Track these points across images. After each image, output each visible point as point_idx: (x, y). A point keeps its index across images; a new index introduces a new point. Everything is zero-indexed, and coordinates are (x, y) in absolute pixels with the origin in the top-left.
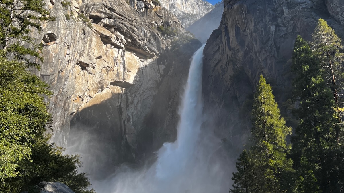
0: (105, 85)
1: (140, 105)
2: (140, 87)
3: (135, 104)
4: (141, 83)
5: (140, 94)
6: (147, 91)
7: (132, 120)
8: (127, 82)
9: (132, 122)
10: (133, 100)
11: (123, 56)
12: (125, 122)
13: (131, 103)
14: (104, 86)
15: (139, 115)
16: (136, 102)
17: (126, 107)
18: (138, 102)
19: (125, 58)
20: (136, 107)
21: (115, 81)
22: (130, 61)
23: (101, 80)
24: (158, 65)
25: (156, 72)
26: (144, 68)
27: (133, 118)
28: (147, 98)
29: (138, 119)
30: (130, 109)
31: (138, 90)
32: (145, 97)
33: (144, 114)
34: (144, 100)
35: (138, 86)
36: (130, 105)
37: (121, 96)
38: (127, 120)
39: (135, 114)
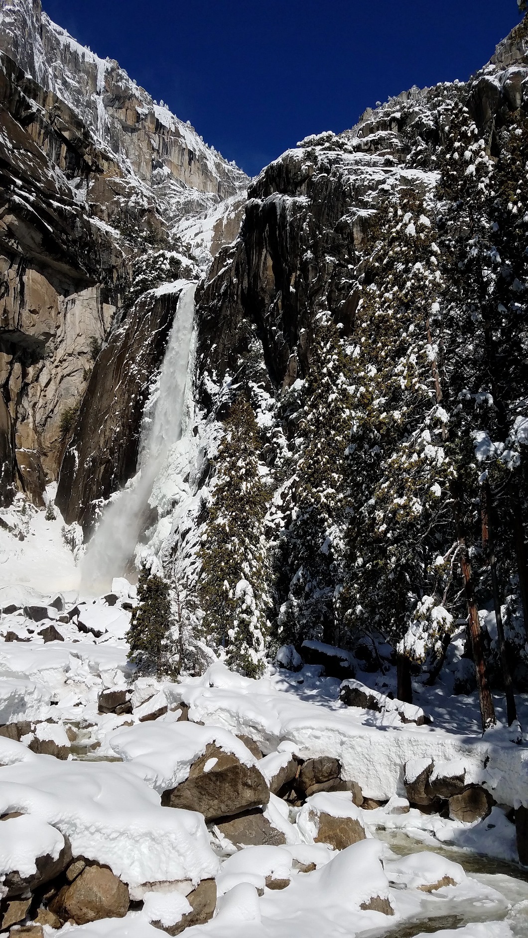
2: (56, 348)
3: (43, 385)
4: (59, 339)
5: (56, 363)
6: (71, 358)
7: (31, 419)
8: (27, 333)
9: (31, 425)
10: (38, 377)
11: (21, 273)
13: (32, 382)
15: (50, 410)
17: (21, 390)
18: (50, 380)
19: (25, 278)
20: (45, 391)
22: (35, 287)
24: (102, 304)
25: (95, 318)
26: (69, 306)
27: (34, 416)
28: (70, 374)
29: (46, 418)
30: (30, 395)
31: (51, 354)
32: (66, 372)
33: (60, 410)
34: (63, 377)
35: (52, 346)
36: (31, 386)
37: (10, 365)
38: (20, 419)
39: (39, 406)
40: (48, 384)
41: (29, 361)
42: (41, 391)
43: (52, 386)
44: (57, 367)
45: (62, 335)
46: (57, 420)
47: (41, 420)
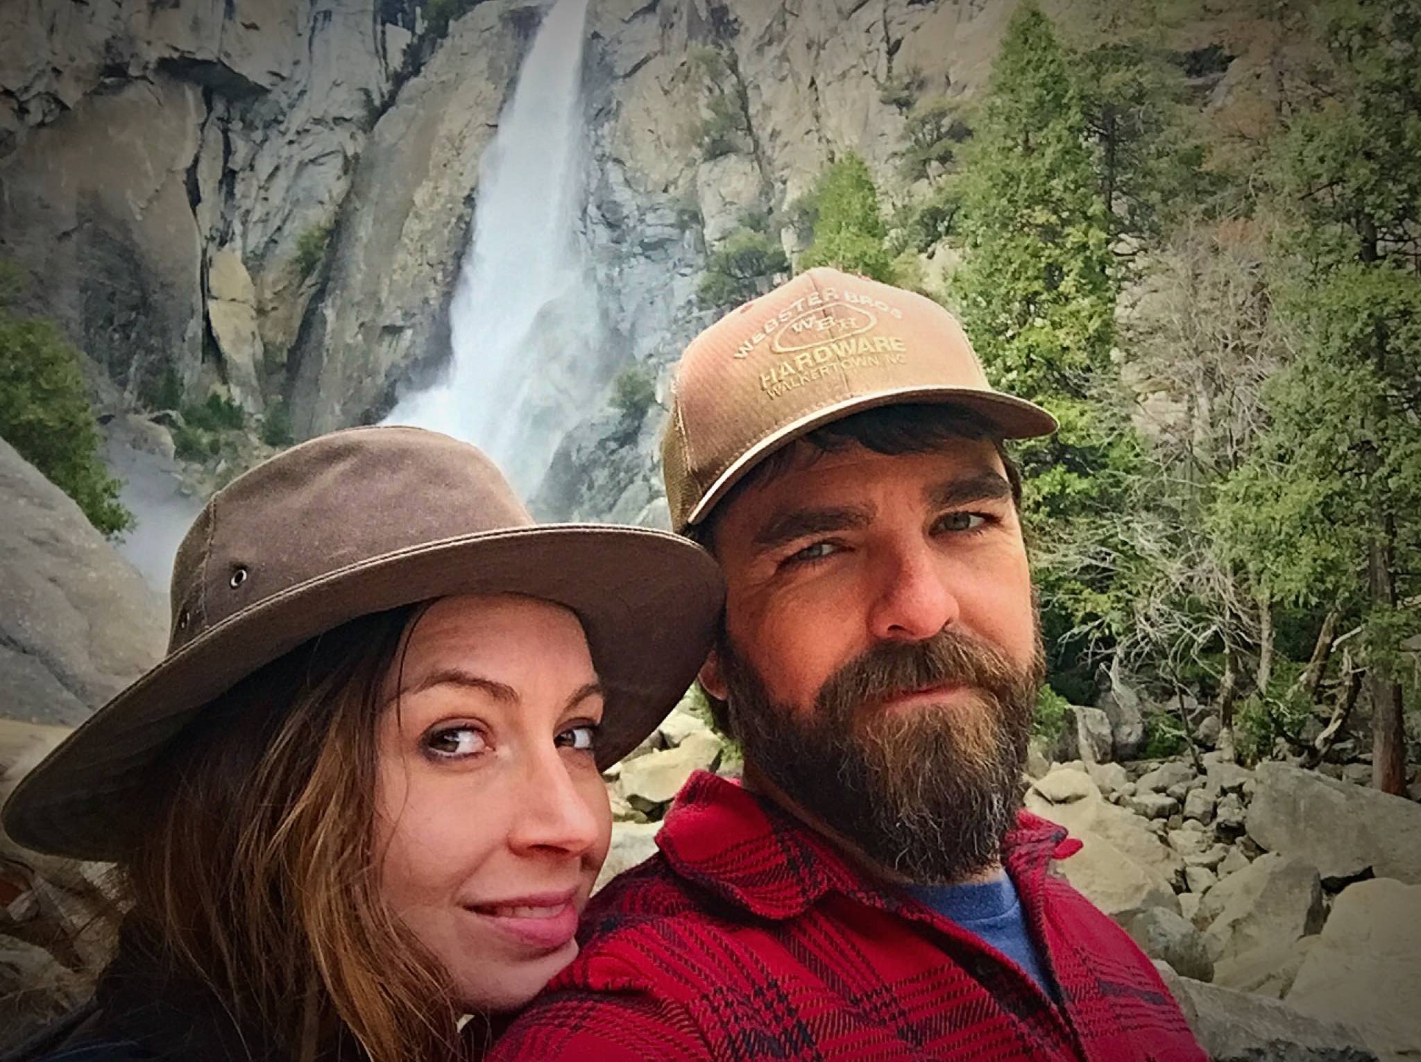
0: (132, 61)
2: (291, 106)
3: (264, 176)
4: (298, 89)
5: (290, 136)
6: (319, 128)
7: (238, 242)
8: (236, 70)
9: (239, 254)
10: (253, 158)
12: (211, 246)
13: (243, 169)
14: (128, 65)
15: (275, 227)
17: (221, 182)
18: (277, 168)
20: (267, 190)
21: (182, 57)
23: (114, 37)
24: (383, 24)
25: (369, 52)
26: (319, 25)
27: (244, 235)
28: (316, 159)
29: (267, 243)
30: (238, 196)
31: (281, 118)
32: (308, 155)
33: (296, 229)
34: (302, 165)
35: (284, 102)
36: (241, 175)
37: (202, 131)
38: (218, 240)
39: (255, 219)
40: (272, 176)
41: (237, 125)
42: (260, 188)
43: (281, 181)
44: (291, 142)
45: (304, 82)
46: (288, 249)
47: (257, 247)
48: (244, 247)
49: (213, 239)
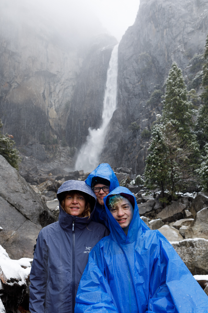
1: (61, 93)
2: (61, 77)
3: (57, 93)
4: (62, 74)
5: (62, 84)
6: (67, 81)
8: (50, 72)
9: (54, 109)
10: (55, 89)
11: (46, 47)
12: (49, 108)
13: (53, 92)
14: (29, 74)
15: (61, 102)
16: (57, 91)
17: (49, 95)
18: (60, 91)
19: (48, 50)
20: (58, 95)
21: (39, 71)
22: (52, 53)
23: (26, 69)
27: (55, 105)
28: (67, 87)
29: (59, 106)
30: (53, 97)
31: (60, 80)
32: (66, 87)
33: (64, 102)
34: (65, 89)
36: (53, 93)
37: (45, 85)
38: (50, 107)
39: (57, 101)
40: (59, 92)
41: (51, 83)
42: (57, 95)
45: (63, 72)
46: (63, 106)
47: (57, 107)
48: (55, 107)
49: (49, 106)
